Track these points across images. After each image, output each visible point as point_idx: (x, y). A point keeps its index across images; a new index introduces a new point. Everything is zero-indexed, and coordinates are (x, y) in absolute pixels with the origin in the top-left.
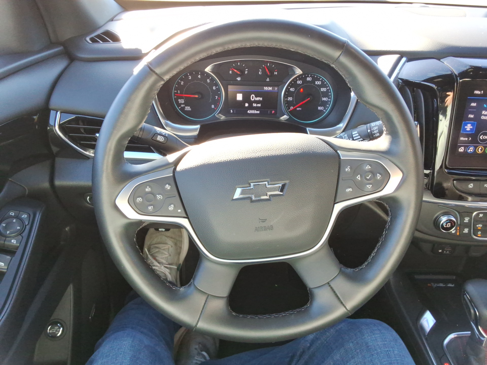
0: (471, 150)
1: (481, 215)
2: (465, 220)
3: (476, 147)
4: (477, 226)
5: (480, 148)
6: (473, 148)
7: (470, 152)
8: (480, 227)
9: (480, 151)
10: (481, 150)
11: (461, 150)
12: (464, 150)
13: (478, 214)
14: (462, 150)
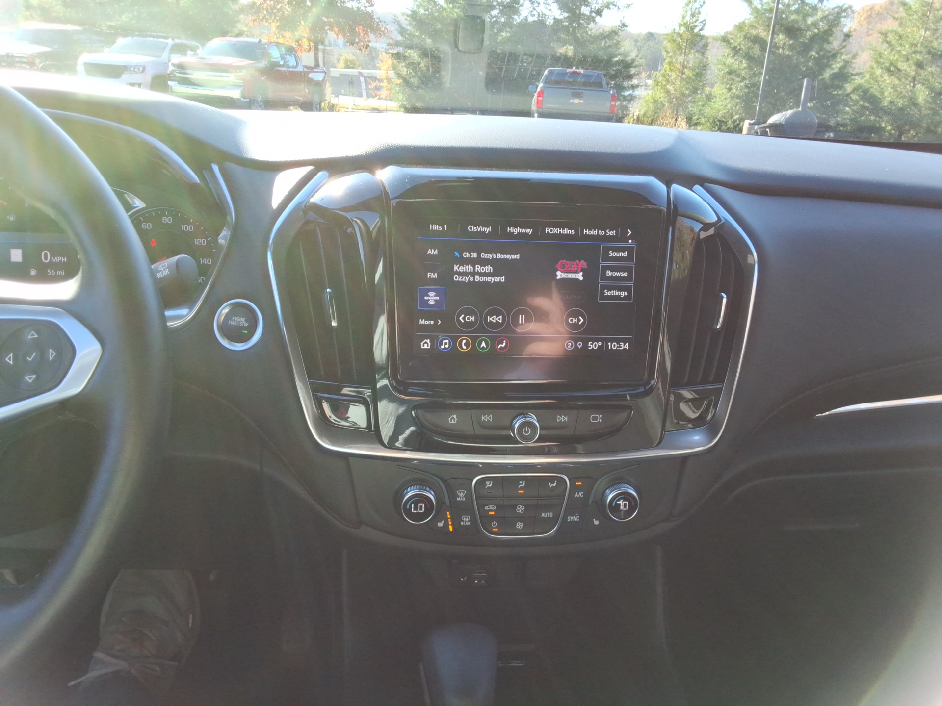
0: (446, 344)
1: (489, 484)
2: (459, 496)
3: (454, 340)
4: (486, 508)
5: (464, 341)
6: (449, 341)
7: (445, 348)
8: (491, 511)
9: (464, 347)
10: (467, 344)
11: (426, 345)
12: (431, 345)
13: (481, 482)
14: (428, 346)
